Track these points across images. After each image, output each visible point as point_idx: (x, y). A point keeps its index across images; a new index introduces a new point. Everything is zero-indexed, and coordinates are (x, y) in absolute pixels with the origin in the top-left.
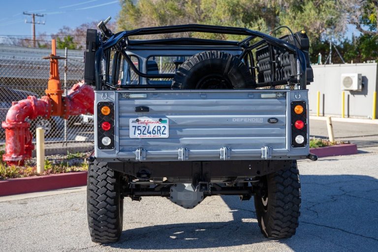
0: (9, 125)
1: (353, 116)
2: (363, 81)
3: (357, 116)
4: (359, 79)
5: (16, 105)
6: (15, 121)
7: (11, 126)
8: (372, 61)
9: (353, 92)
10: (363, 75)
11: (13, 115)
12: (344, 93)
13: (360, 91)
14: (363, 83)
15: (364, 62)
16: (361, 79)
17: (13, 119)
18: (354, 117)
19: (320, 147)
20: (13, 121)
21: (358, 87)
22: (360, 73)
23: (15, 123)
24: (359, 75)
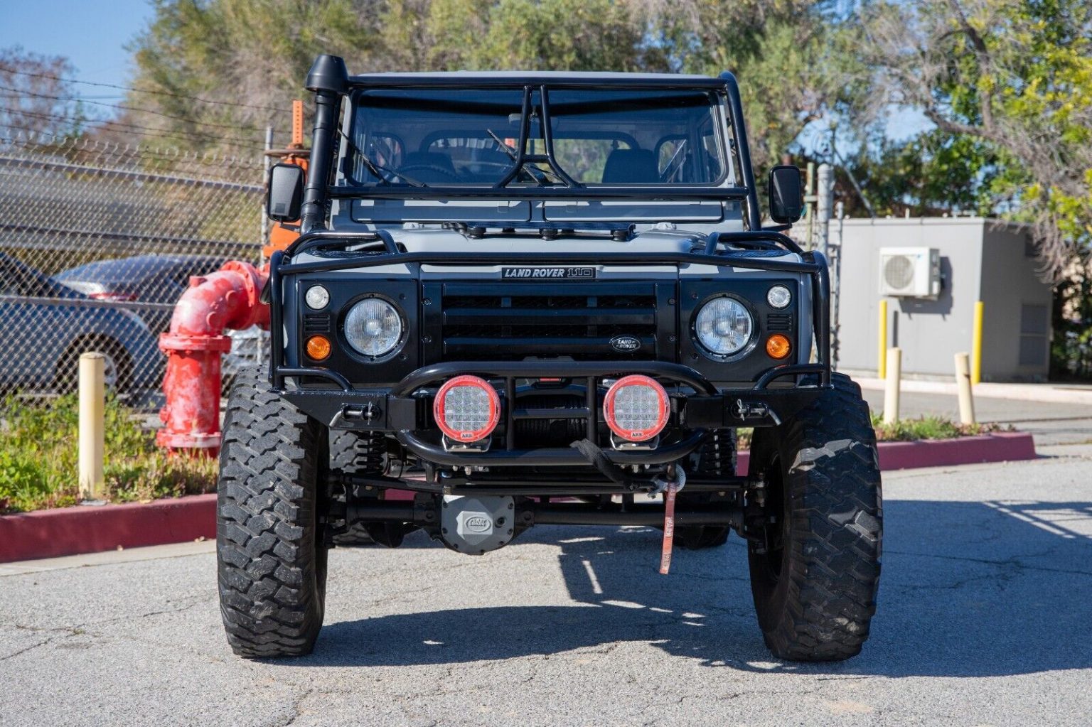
0: (189, 343)
1: (912, 373)
2: (943, 270)
3: (924, 375)
4: (932, 264)
5: (203, 286)
6: (205, 332)
7: (196, 348)
8: (966, 213)
9: (910, 304)
10: (942, 254)
11: (199, 316)
12: (886, 304)
13: (935, 298)
14: (944, 276)
15: (945, 215)
16: (939, 264)
17: (197, 326)
18: (915, 376)
19: (949, 436)
20: (200, 330)
21: (931, 288)
22: (935, 246)
23: (205, 337)
24: (933, 252)
